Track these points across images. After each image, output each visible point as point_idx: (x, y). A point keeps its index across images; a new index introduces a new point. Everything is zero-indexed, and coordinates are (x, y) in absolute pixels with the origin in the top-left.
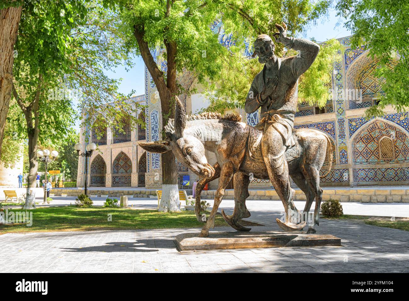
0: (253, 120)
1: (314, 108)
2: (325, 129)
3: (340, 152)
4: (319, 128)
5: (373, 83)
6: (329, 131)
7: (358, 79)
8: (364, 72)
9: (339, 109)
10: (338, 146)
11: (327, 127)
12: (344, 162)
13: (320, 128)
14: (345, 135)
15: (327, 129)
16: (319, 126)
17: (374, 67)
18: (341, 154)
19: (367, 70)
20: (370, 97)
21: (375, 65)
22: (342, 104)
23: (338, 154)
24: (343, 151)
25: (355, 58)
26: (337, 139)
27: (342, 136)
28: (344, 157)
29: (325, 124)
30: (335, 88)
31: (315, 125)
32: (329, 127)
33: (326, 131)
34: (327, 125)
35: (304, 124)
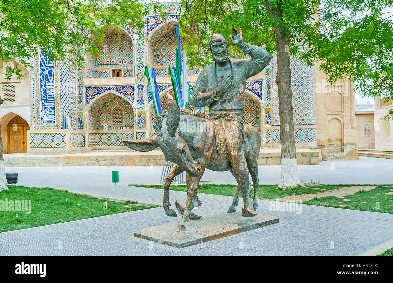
0: (47, 78)
1: (111, 70)
3: (138, 117)
4: (118, 92)
5: (169, 52)
6: (128, 96)
7: (155, 46)
8: (161, 40)
9: (139, 74)
10: (137, 111)
11: (127, 91)
12: (141, 127)
14: (143, 101)
15: (126, 94)
16: (118, 89)
17: (170, 37)
18: (139, 119)
19: (164, 39)
20: (166, 65)
21: (171, 35)
22: (142, 70)
23: (137, 119)
24: (141, 116)
25: (156, 26)
26: (136, 104)
27: (141, 101)
28: (141, 122)
29: (125, 88)
30: (136, 53)
31: (114, 88)
32: (128, 91)
33: (125, 95)
34: (126, 89)
35: (102, 86)
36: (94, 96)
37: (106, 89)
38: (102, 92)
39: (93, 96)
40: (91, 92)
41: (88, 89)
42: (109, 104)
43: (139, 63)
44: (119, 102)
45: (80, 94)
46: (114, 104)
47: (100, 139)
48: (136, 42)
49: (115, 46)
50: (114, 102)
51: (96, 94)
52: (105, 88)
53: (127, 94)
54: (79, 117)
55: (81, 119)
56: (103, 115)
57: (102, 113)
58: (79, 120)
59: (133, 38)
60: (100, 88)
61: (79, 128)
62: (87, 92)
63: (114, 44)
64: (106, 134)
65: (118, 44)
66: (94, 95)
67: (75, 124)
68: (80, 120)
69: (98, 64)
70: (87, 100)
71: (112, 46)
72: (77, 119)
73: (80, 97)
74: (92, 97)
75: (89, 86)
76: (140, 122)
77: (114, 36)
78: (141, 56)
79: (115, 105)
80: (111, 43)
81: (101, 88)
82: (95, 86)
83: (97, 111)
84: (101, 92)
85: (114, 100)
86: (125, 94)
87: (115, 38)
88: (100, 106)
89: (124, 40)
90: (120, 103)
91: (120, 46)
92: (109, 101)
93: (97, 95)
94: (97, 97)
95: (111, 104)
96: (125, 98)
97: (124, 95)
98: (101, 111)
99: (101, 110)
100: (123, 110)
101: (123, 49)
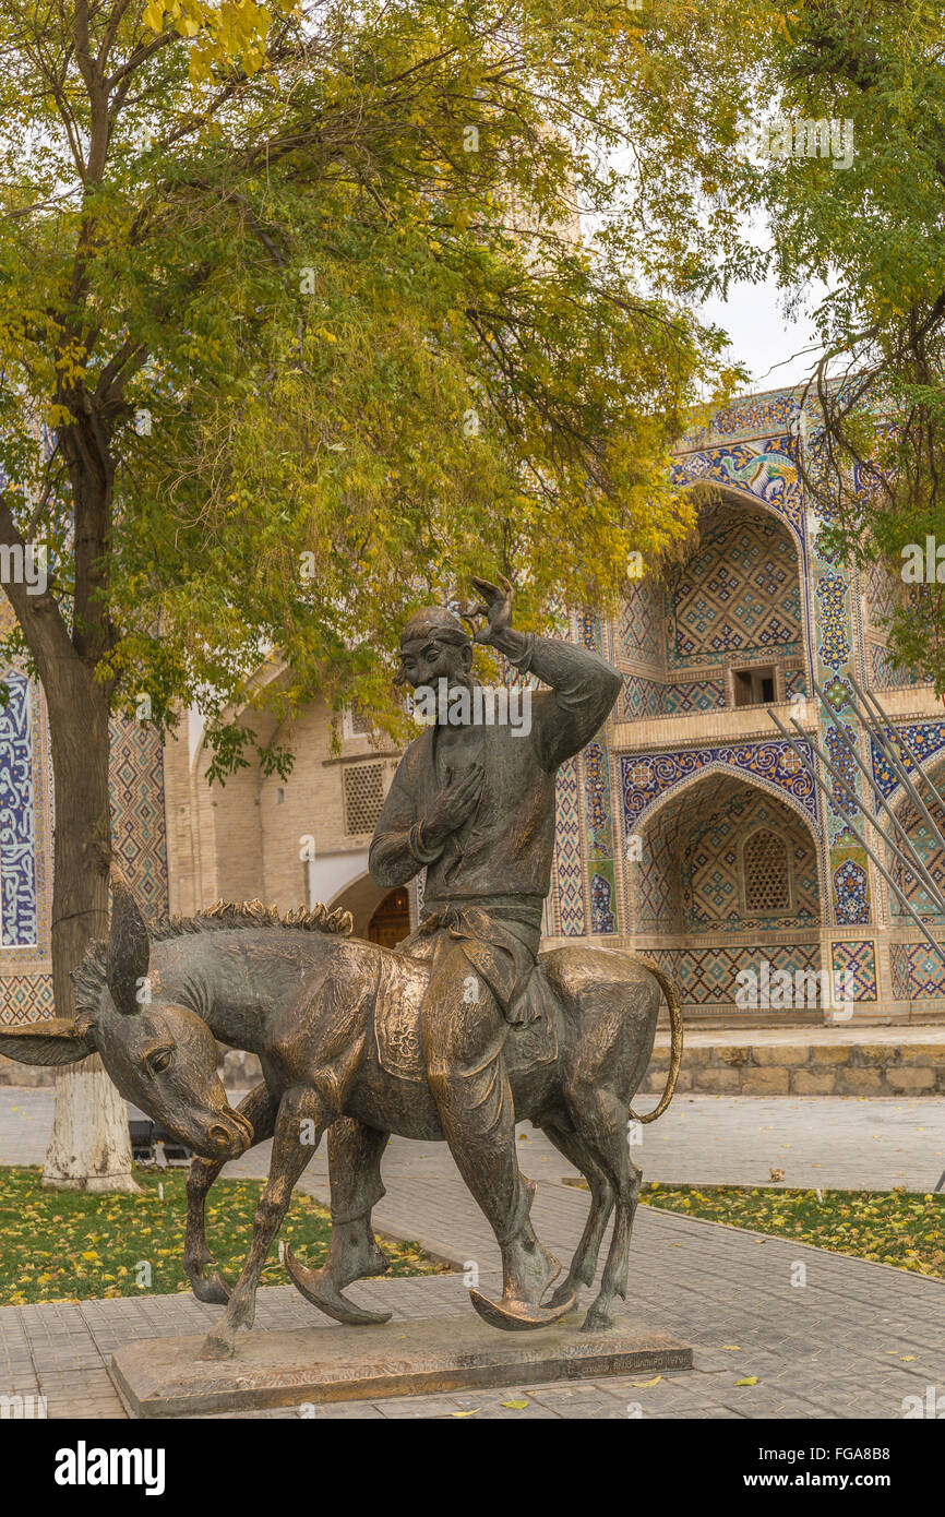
1: (730, 674)
2: (773, 770)
3: (838, 874)
4: (748, 768)
6: (789, 782)
9: (829, 686)
10: (828, 847)
11: (784, 761)
12: (853, 918)
13: (753, 767)
14: (855, 801)
15: (782, 773)
16: (748, 756)
18: (841, 881)
22: (842, 666)
23: (829, 882)
24: (850, 868)
26: (825, 816)
27: (846, 802)
28: (851, 895)
29: (774, 751)
30: (813, 593)
31: (729, 754)
32: (790, 763)
33: (777, 780)
34: (780, 754)
35: (683, 746)
36: (654, 792)
37: (701, 757)
38: (684, 774)
39: (652, 790)
40: (643, 776)
41: (630, 766)
42: (726, 819)
43: (829, 634)
44: (767, 809)
45: (598, 786)
46: (749, 819)
47: (699, 972)
48: (810, 547)
49: (743, 571)
50: (747, 809)
51: (660, 781)
52: (696, 753)
53: (784, 777)
54: (597, 881)
55: (605, 891)
56: (706, 867)
57: (702, 860)
58: (599, 895)
59: (799, 532)
60: (677, 758)
61: (599, 927)
62: (626, 774)
63: (736, 564)
64: (721, 949)
65: (756, 562)
66: (652, 785)
67: (580, 914)
68: (601, 895)
69: (679, 655)
70: (627, 811)
71: (731, 571)
72: (589, 892)
73: (596, 800)
74: (647, 795)
75: (630, 751)
76: (846, 894)
77: (736, 530)
78: (837, 607)
79: (752, 823)
80: (728, 562)
81: (680, 755)
82: (657, 749)
83: (682, 854)
84: (679, 774)
85: (748, 803)
86: (778, 774)
87: (741, 536)
88: (692, 832)
89: (776, 544)
90: (772, 816)
91: (760, 568)
92: (728, 806)
93: (663, 786)
94: (666, 796)
95: (738, 820)
96: (777, 794)
97: (773, 780)
98: (699, 852)
99: (696, 849)
100: (788, 843)
101: (775, 582)
